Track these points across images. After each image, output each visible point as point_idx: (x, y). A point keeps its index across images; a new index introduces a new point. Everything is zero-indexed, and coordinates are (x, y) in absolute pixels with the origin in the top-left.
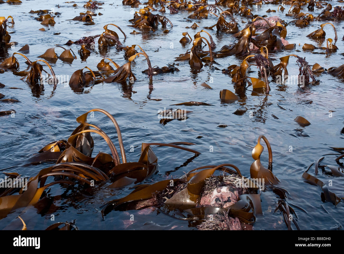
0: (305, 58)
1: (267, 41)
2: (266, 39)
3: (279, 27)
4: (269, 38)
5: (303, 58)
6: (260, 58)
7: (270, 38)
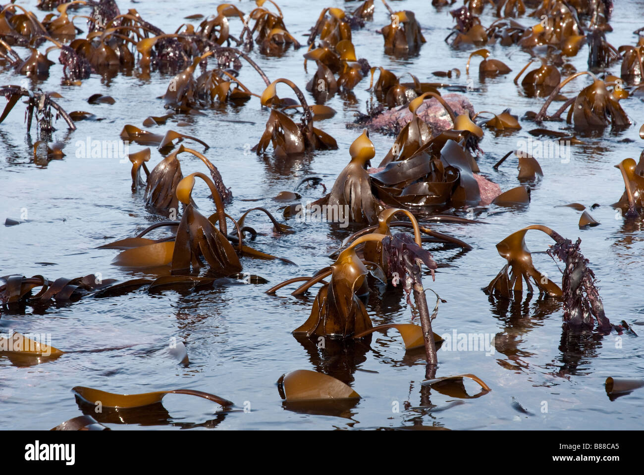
0: (579, 241)
1: (425, 184)
2: (422, 179)
3: (466, 133)
4: (430, 174)
5: (574, 242)
6: (405, 247)
7: (434, 174)
